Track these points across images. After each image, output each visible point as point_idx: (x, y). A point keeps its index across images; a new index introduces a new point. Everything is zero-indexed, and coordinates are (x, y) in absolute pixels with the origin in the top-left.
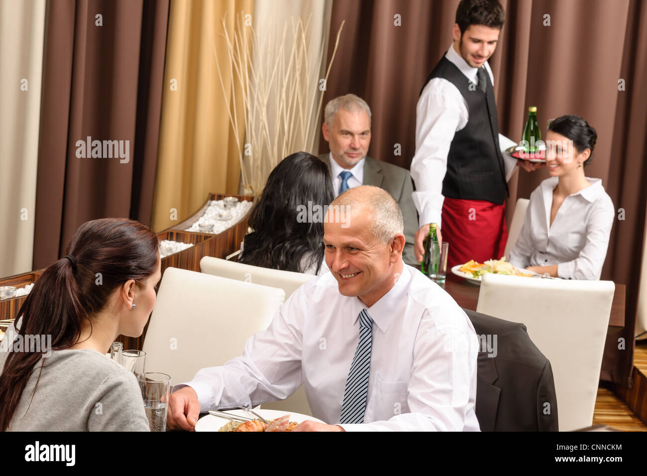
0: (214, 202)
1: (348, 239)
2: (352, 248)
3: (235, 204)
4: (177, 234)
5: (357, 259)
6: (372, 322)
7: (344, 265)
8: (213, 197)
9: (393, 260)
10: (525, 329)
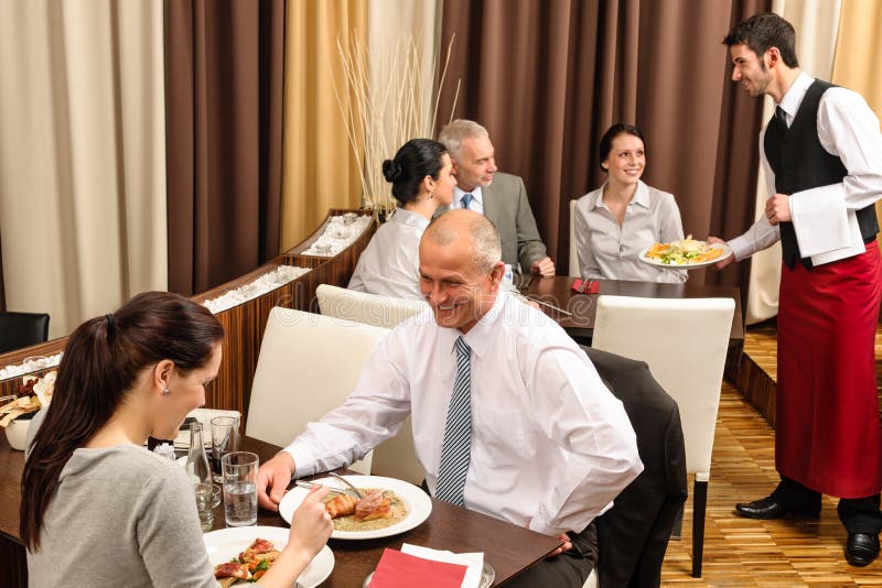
0: (335, 218)
1: (447, 274)
2: (451, 282)
3: (354, 220)
4: (294, 259)
5: (456, 293)
6: (469, 349)
7: (443, 299)
8: (334, 213)
9: (493, 288)
10: (647, 367)
